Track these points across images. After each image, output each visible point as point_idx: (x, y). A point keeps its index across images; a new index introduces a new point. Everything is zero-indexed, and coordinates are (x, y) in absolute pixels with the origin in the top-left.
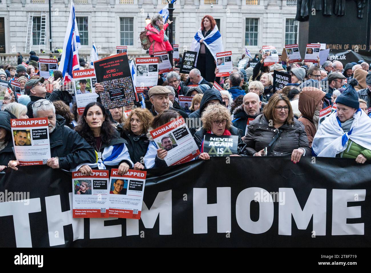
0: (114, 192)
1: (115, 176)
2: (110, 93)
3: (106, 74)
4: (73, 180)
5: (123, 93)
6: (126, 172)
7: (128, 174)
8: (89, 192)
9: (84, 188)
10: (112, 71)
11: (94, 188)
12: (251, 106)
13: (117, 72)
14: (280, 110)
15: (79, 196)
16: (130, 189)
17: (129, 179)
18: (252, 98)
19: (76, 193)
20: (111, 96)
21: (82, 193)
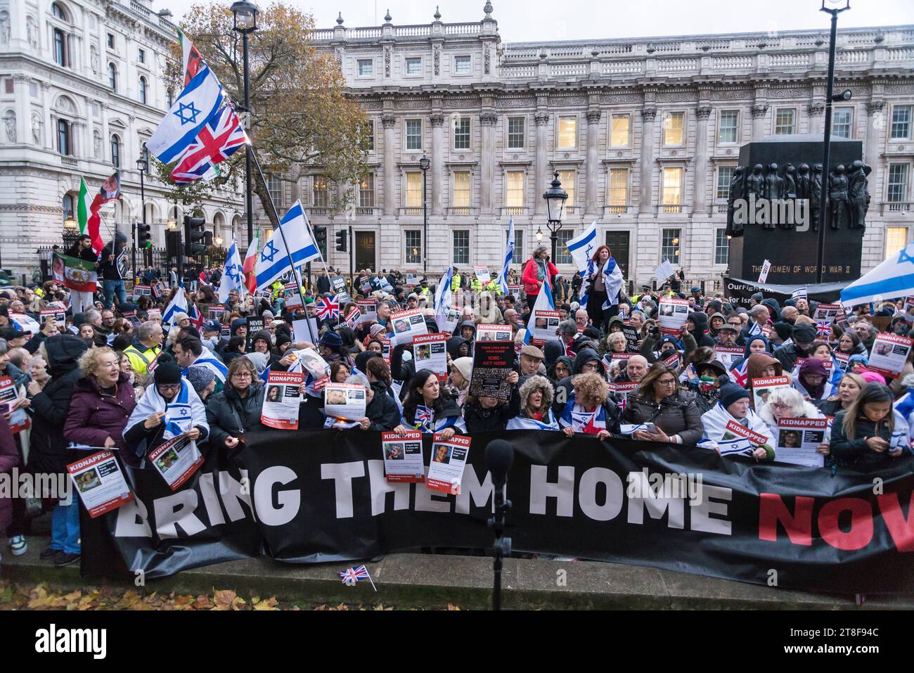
0: (437, 459)
1: (438, 441)
2: (484, 381)
3: (487, 360)
4: (384, 443)
5: (498, 384)
6: (450, 438)
7: (453, 440)
8: (401, 457)
9: (395, 453)
10: (495, 358)
11: (407, 453)
12: (635, 372)
13: (500, 360)
14: (666, 385)
15: (392, 461)
16: (453, 457)
17: (453, 446)
18: (639, 362)
19: (387, 458)
20: (484, 383)
21: (394, 459)
